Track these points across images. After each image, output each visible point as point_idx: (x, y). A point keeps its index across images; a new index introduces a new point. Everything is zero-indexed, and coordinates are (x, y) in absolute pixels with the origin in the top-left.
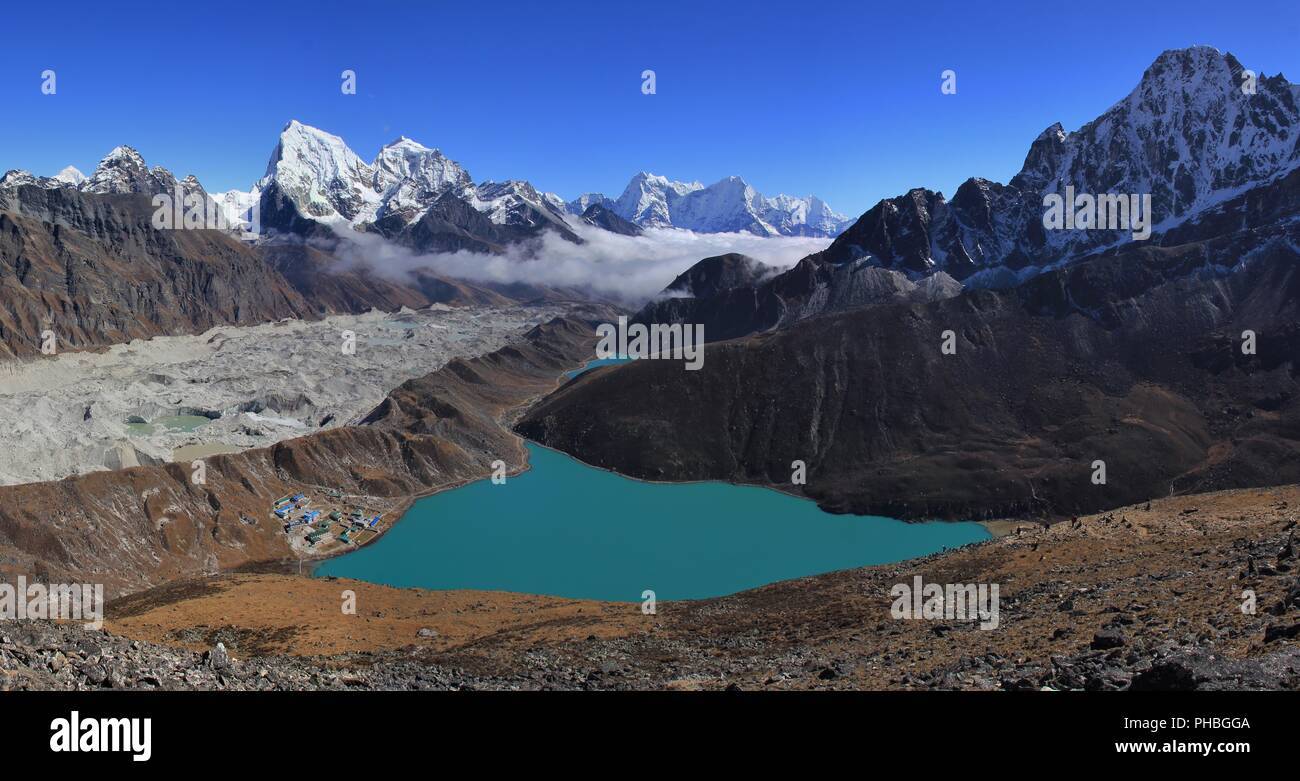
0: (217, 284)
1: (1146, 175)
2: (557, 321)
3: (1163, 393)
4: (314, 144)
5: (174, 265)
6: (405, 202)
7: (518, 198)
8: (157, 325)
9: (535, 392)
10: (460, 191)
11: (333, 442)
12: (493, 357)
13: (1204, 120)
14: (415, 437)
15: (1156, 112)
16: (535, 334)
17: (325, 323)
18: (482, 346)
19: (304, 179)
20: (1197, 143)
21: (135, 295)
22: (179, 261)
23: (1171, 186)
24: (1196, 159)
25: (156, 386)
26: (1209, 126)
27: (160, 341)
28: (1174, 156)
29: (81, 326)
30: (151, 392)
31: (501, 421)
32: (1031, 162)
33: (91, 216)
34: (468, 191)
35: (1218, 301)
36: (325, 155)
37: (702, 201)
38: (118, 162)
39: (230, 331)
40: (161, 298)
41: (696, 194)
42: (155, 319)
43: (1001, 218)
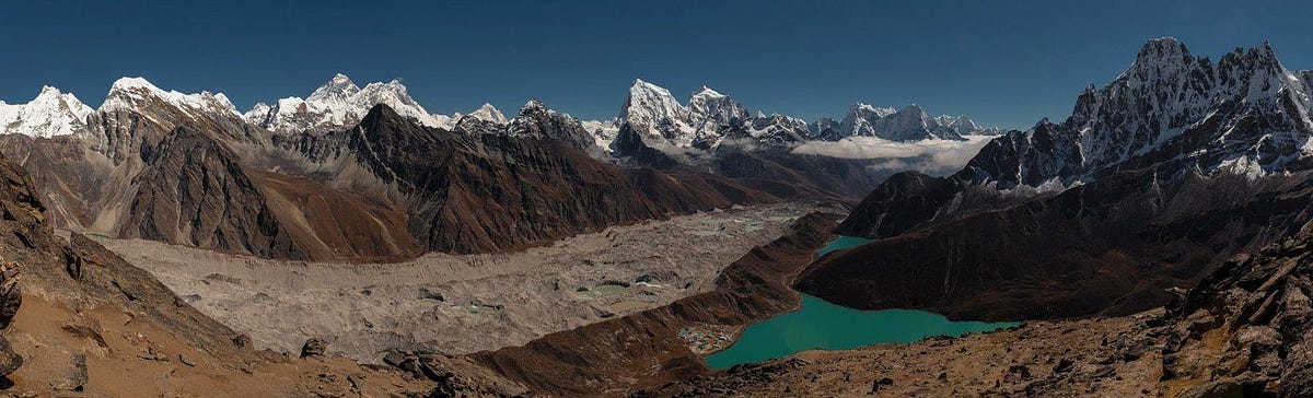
0: (606, 198)
1: (1136, 119)
2: (809, 215)
3: (1121, 255)
4: (651, 95)
5: (580, 187)
6: (709, 133)
7: (779, 127)
8: (577, 228)
9: (802, 265)
10: (742, 124)
11: (701, 300)
12: (776, 243)
13: (1167, 85)
14: (743, 296)
15: (1143, 80)
16: (797, 226)
17: (671, 222)
18: (767, 235)
19: (645, 118)
20: (1163, 99)
21: (561, 208)
22: (582, 184)
23: (1147, 126)
24: (1162, 110)
25: (585, 266)
26: (1170, 89)
27: (580, 237)
28: (1151, 108)
29: (533, 228)
30: (584, 270)
31: (785, 282)
32: (1078, 109)
33: (527, 154)
34: (747, 123)
35: (1158, 202)
36: (659, 102)
37: (895, 121)
38: (531, 110)
39: (619, 230)
40: (576, 210)
41: (891, 116)
42: (574, 222)
43: (1058, 146)
